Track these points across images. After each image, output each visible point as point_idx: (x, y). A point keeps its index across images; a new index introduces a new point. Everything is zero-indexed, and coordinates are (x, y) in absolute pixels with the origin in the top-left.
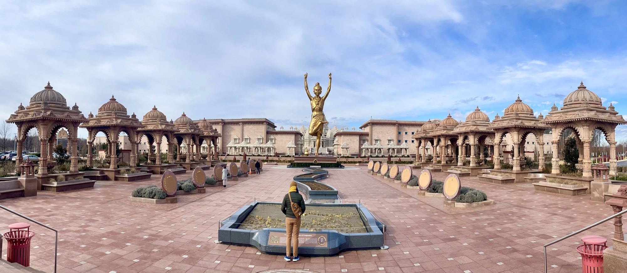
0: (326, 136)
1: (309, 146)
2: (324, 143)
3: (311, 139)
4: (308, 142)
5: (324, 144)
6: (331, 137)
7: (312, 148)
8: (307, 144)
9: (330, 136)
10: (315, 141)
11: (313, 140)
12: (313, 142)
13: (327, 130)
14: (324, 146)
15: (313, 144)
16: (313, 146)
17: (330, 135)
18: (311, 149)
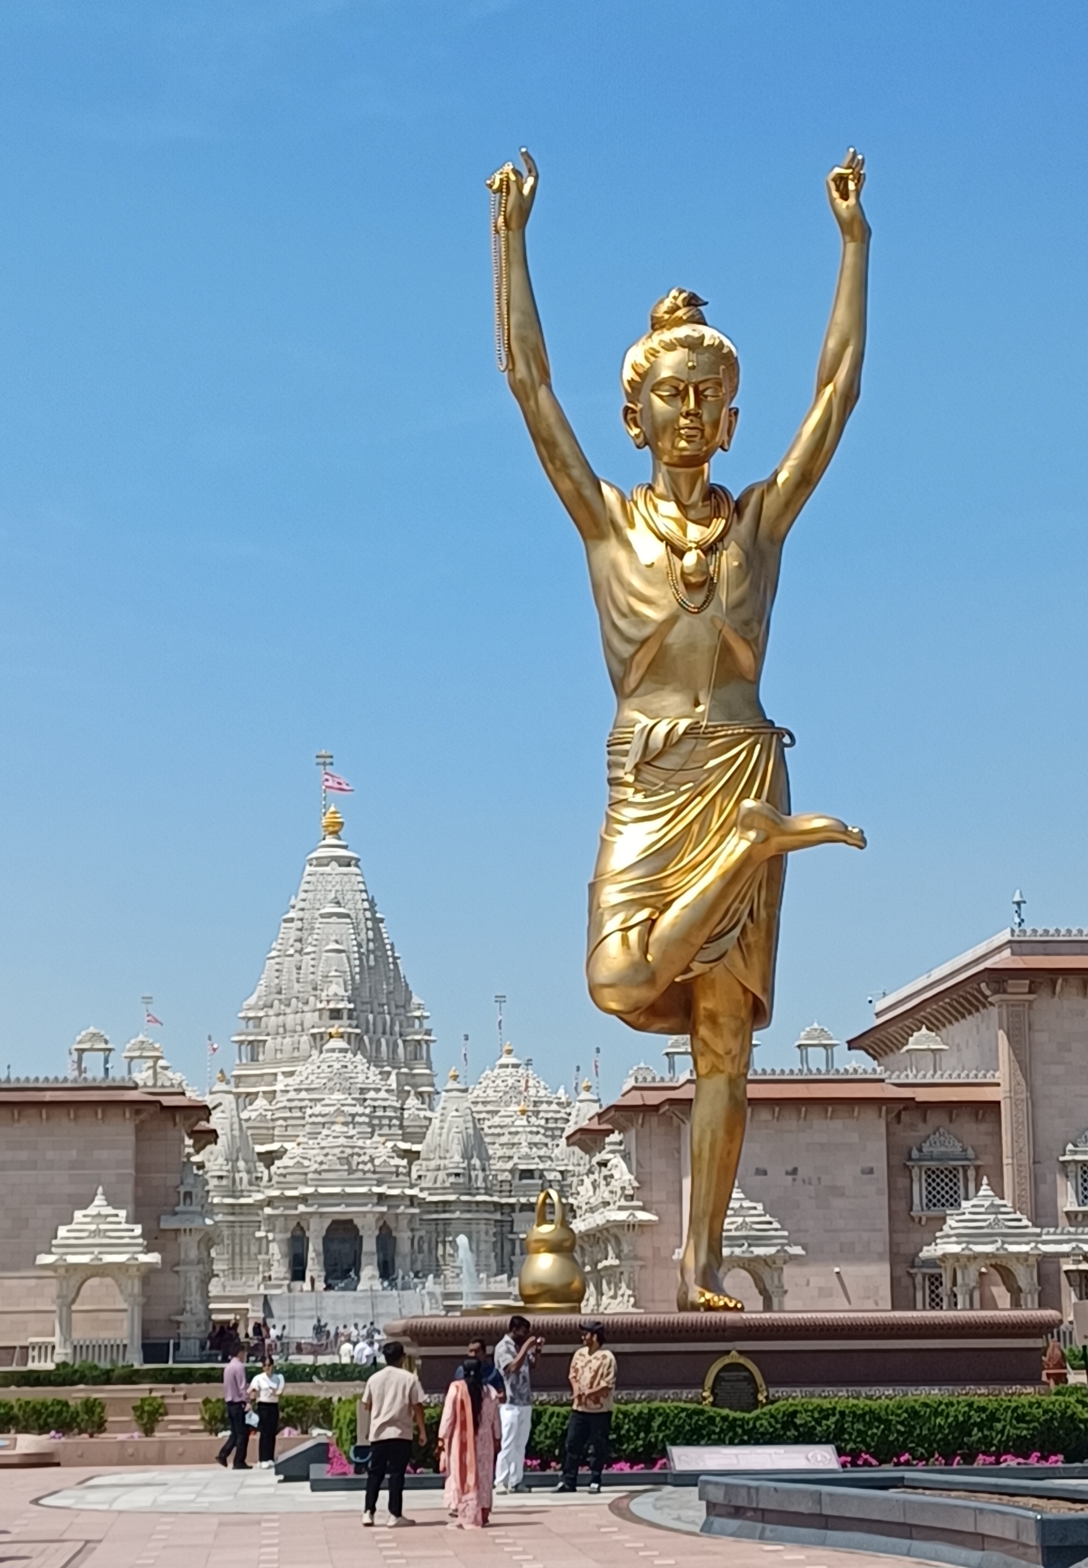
0: (413, 1157)
2: (402, 1234)
3: (257, 1196)
5: (403, 1247)
7: (267, 1299)
10: (304, 1217)
11: (273, 1211)
14: (401, 1265)
15: (277, 1249)
17: (455, 1151)
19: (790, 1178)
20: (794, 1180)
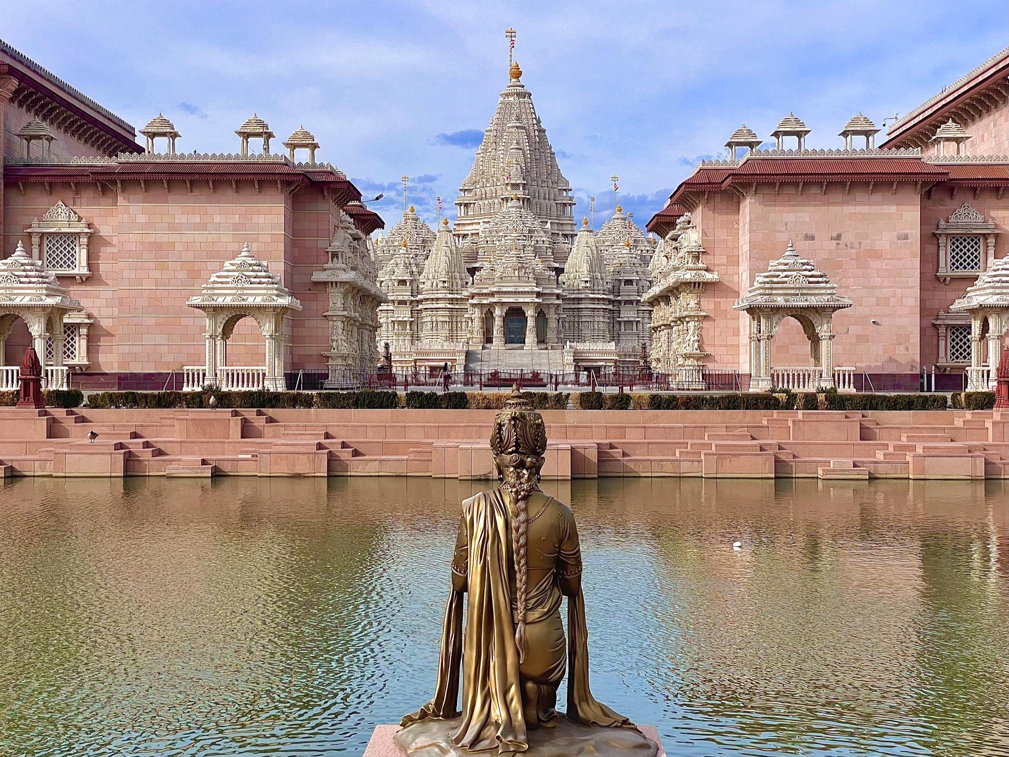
0: (560, 271)
1: (451, 338)
2: (552, 316)
3: (465, 293)
4: (443, 317)
5: (553, 324)
6: (593, 279)
7: (468, 354)
8: (435, 325)
9: (591, 271)
10: (492, 305)
11: (475, 301)
12: (477, 314)
13: (565, 236)
14: (551, 335)
15: (477, 324)
16: (478, 336)
17: (585, 268)
18: (461, 359)
19: (834, 242)
20: (838, 244)
